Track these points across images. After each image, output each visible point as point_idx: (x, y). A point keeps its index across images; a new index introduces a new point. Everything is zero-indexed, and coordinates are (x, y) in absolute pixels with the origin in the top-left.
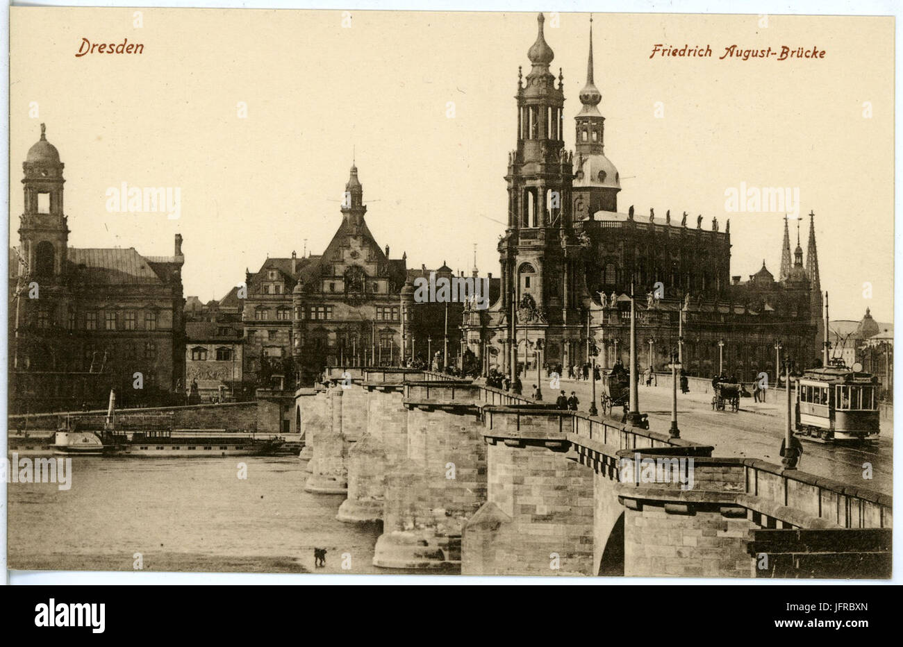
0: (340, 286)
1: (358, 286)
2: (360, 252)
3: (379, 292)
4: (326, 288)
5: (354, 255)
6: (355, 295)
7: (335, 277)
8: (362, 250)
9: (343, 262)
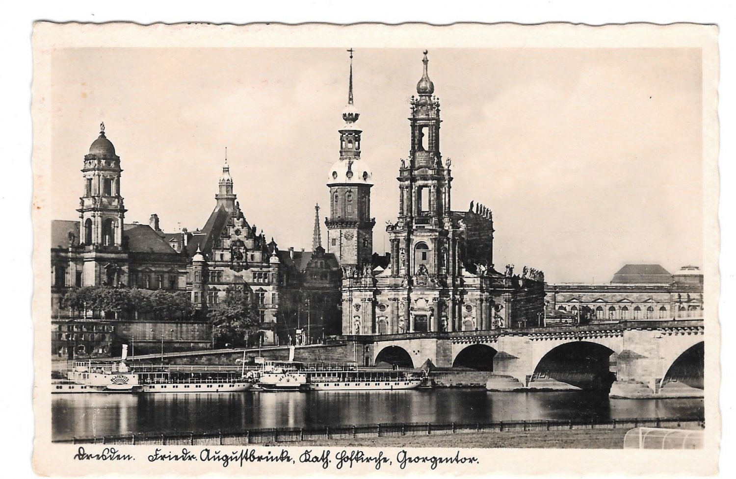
0: (227, 256)
1: (240, 257)
2: (241, 230)
3: (255, 261)
4: (218, 258)
5: (237, 232)
6: (238, 263)
7: (224, 249)
8: (243, 228)
9: (229, 237)
